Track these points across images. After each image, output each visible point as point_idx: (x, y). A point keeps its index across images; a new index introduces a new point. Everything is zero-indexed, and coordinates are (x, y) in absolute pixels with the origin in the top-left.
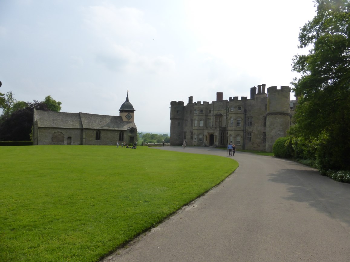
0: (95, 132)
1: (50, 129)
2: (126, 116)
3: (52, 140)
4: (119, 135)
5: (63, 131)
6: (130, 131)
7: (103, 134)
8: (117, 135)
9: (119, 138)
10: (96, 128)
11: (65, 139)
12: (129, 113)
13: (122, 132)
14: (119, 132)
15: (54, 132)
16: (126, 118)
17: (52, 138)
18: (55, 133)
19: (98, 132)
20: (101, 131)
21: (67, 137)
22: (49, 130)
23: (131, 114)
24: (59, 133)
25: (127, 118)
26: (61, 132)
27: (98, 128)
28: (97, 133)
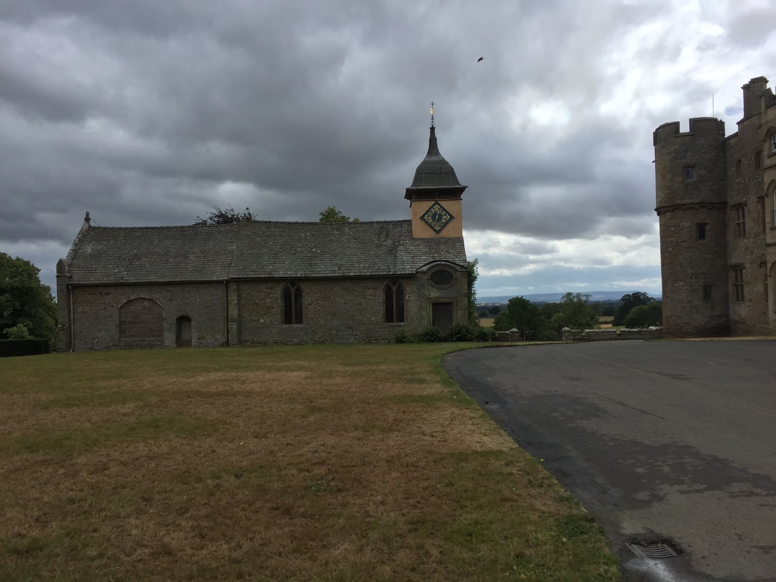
0: (278, 291)
1: (111, 290)
2: (422, 218)
3: (122, 332)
4: (381, 298)
5: (159, 296)
6: (432, 278)
7: (310, 298)
8: (376, 299)
9: (382, 309)
10: (281, 274)
11: (165, 325)
12: (437, 203)
13: (394, 283)
14: (383, 285)
15: (125, 301)
16: (427, 223)
17: (122, 323)
18: (129, 302)
19: (293, 290)
20: (304, 286)
21: (175, 318)
22: (107, 294)
23: (446, 204)
24: (147, 304)
25: (430, 225)
26: (151, 300)
27: (291, 274)
28: (287, 297)
